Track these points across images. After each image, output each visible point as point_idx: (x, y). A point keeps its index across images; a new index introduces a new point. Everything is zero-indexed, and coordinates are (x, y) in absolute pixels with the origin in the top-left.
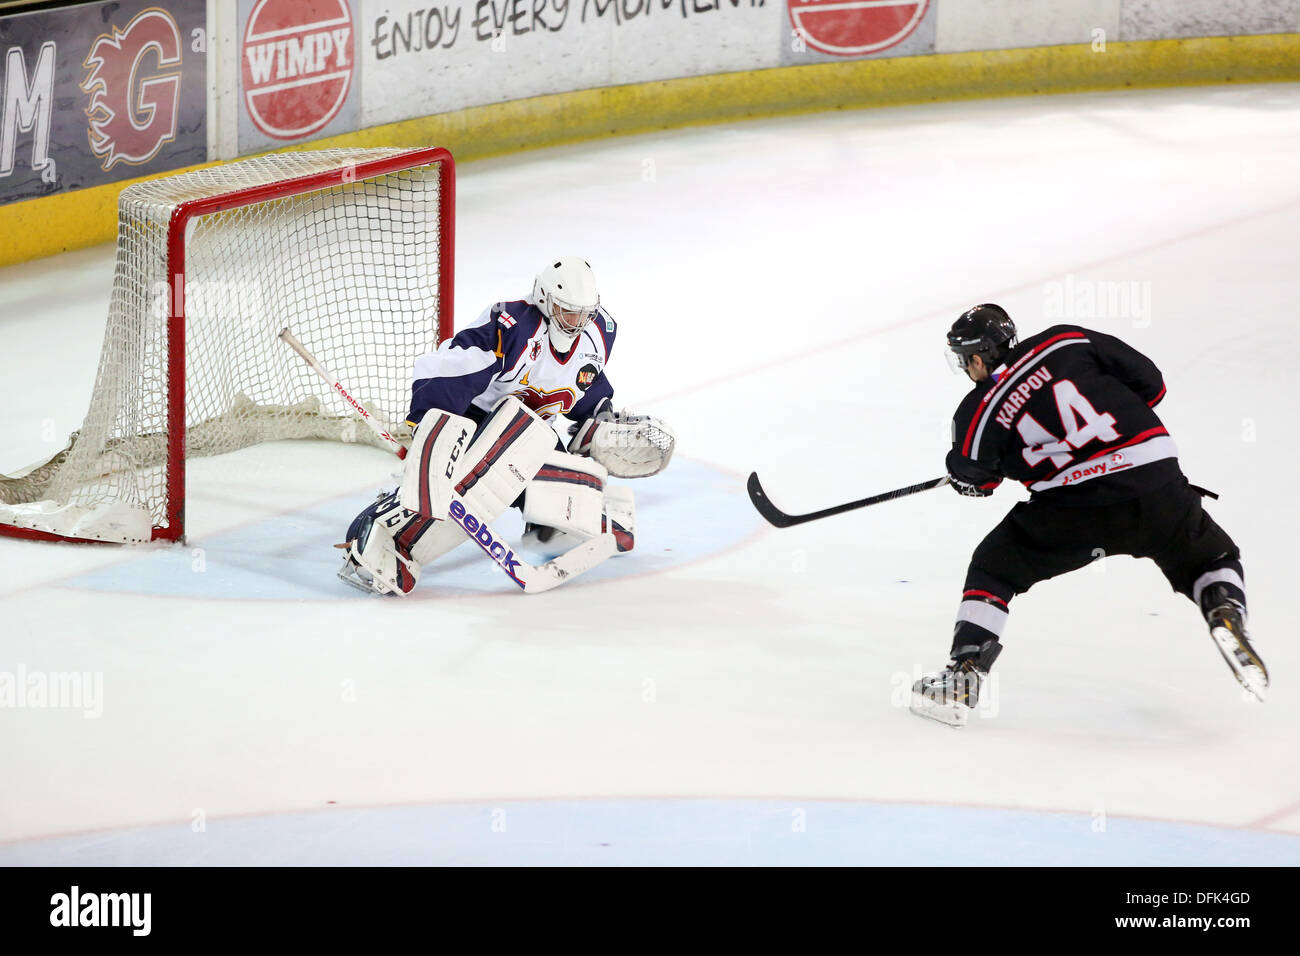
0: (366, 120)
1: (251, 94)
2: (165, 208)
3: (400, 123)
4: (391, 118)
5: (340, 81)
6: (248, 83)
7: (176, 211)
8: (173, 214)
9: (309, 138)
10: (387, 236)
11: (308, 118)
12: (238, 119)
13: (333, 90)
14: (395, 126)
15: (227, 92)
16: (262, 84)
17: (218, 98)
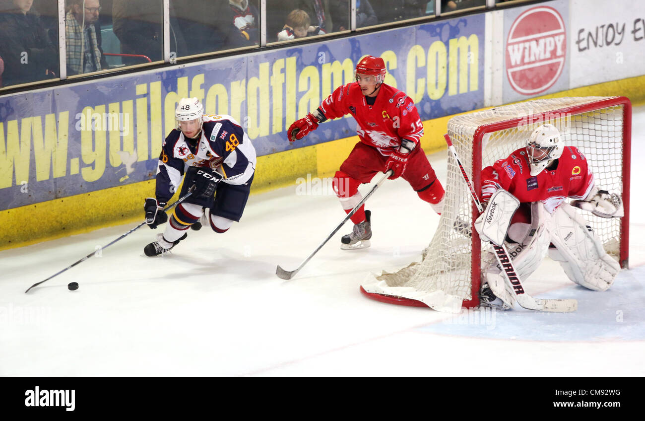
0: (572, 85)
1: (510, 71)
2: (472, 128)
3: (590, 86)
4: (586, 83)
5: (558, 63)
6: (509, 65)
7: (477, 130)
8: (476, 132)
9: (541, 94)
10: (593, 145)
11: (540, 84)
12: (503, 84)
13: (554, 69)
14: (586, 88)
15: (497, 70)
16: (516, 66)
17: (493, 73)
